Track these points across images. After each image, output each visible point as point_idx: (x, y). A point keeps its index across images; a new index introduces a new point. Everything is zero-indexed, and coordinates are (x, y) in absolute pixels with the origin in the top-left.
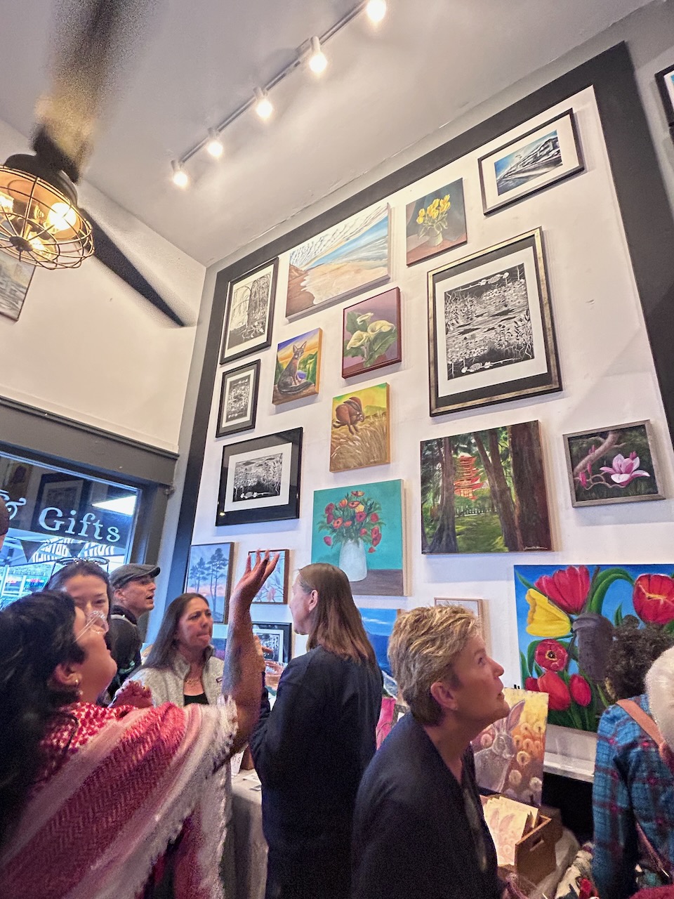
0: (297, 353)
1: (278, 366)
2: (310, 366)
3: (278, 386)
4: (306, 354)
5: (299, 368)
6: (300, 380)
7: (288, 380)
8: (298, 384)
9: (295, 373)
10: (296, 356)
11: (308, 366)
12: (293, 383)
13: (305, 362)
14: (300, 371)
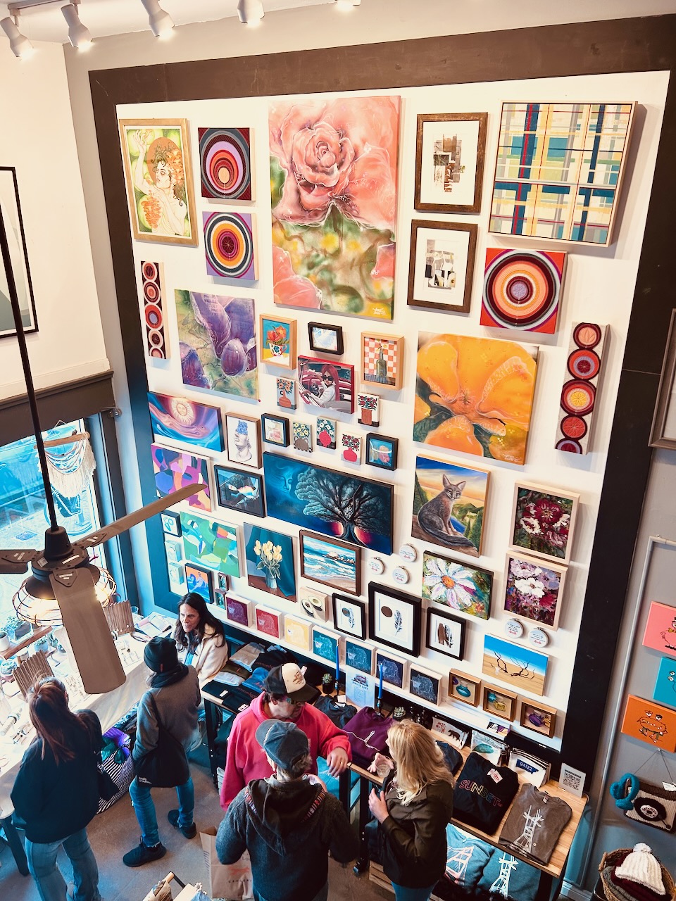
0: (449, 490)
1: (419, 493)
2: (471, 519)
3: (420, 519)
4: (463, 500)
5: (453, 514)
6: (455, 530)
7: (436, 519)
8: (452, 535)
9: (447, 516)
10: (449, 494)
11: (467, 519)
12: (444, 529)
13: (464, 510)
14: (455, 519)
